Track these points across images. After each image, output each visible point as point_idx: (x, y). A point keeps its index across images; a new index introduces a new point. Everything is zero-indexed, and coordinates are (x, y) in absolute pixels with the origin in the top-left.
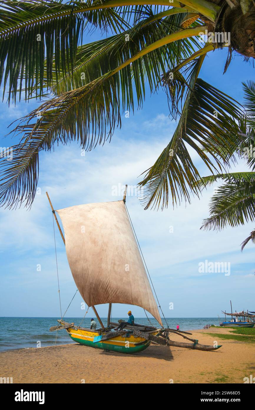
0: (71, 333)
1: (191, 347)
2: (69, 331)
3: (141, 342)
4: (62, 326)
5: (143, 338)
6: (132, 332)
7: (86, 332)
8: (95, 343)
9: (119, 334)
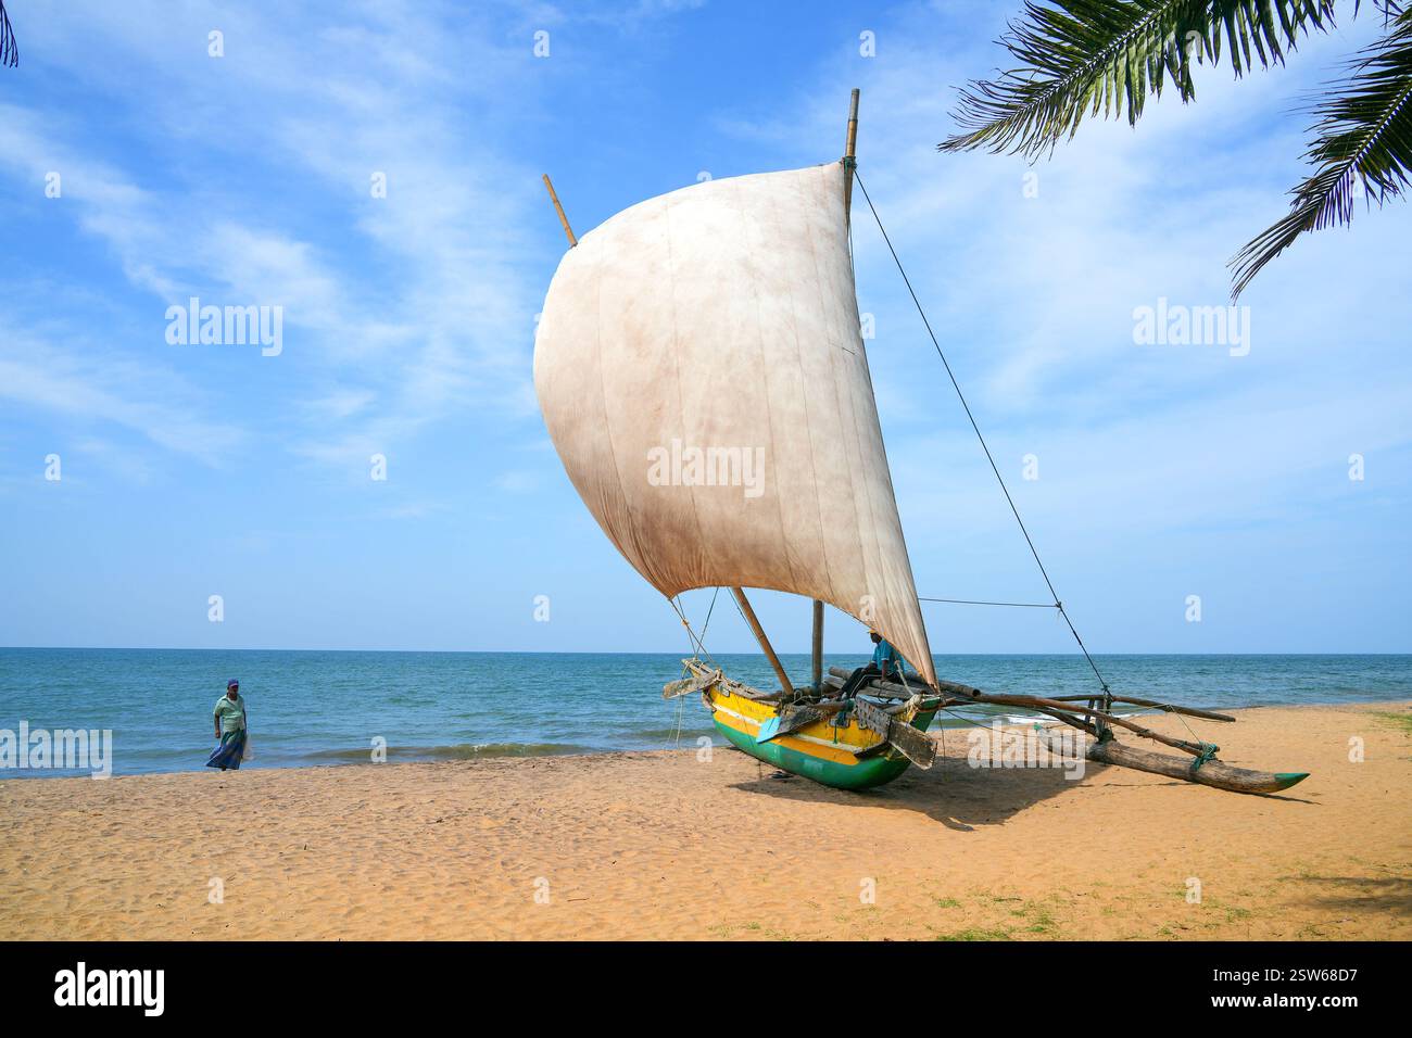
0: (716, 706)
1: (1184, 772)
2: (710, 700)
3: (871, 746)
4: (691, 682)
8: (762, 745)
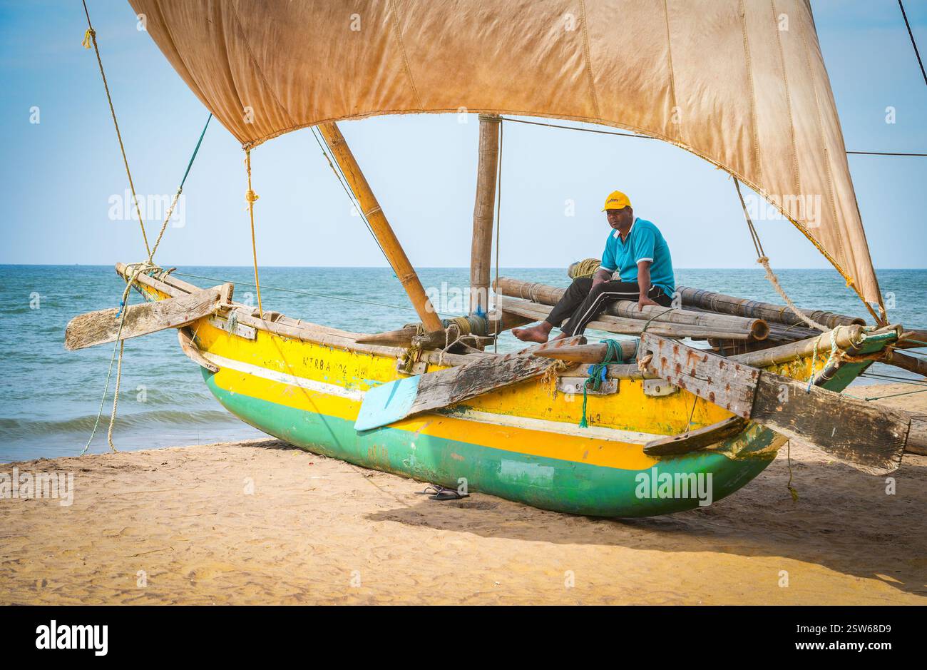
0: (217, 360)
2: (200, 349)
3: (695, 431)
4: (147, 312)
5: (712, 398)
6: (627, 357)
7: (316, 348)
8: (368, 436)
9: (533, 365)
